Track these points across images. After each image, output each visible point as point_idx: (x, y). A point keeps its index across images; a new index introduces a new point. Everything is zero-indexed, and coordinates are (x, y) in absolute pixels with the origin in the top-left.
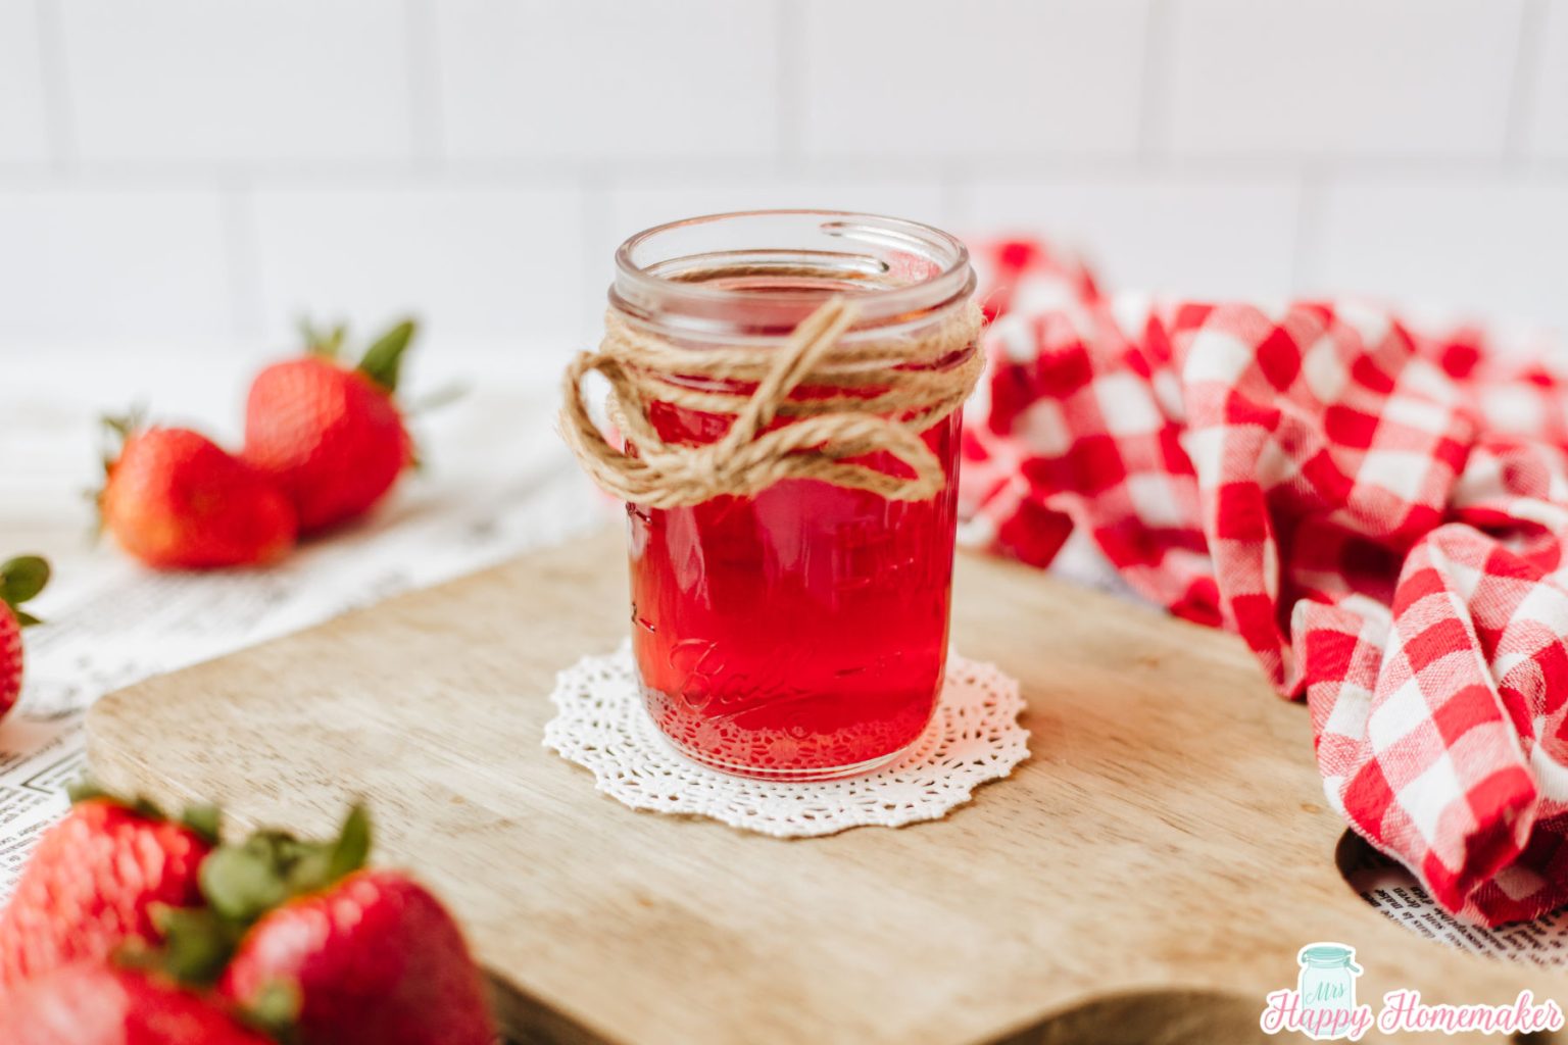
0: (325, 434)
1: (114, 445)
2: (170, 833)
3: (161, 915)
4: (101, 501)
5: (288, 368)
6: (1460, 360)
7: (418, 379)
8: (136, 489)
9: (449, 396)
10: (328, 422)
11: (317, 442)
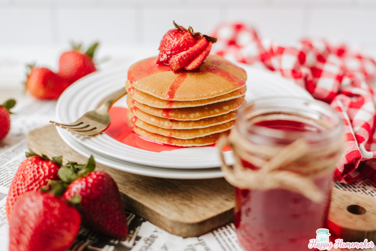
0: (78, 69)
1: (29, 71)
2: (50, 163)
3: (50, 181)
4: (26, 84)
5: (69, 53)
6: (341, 52)
7: (99, 56)
8: (35, 81)
9: (106, 59)
10: (79, 66)
11: (76, 71)
